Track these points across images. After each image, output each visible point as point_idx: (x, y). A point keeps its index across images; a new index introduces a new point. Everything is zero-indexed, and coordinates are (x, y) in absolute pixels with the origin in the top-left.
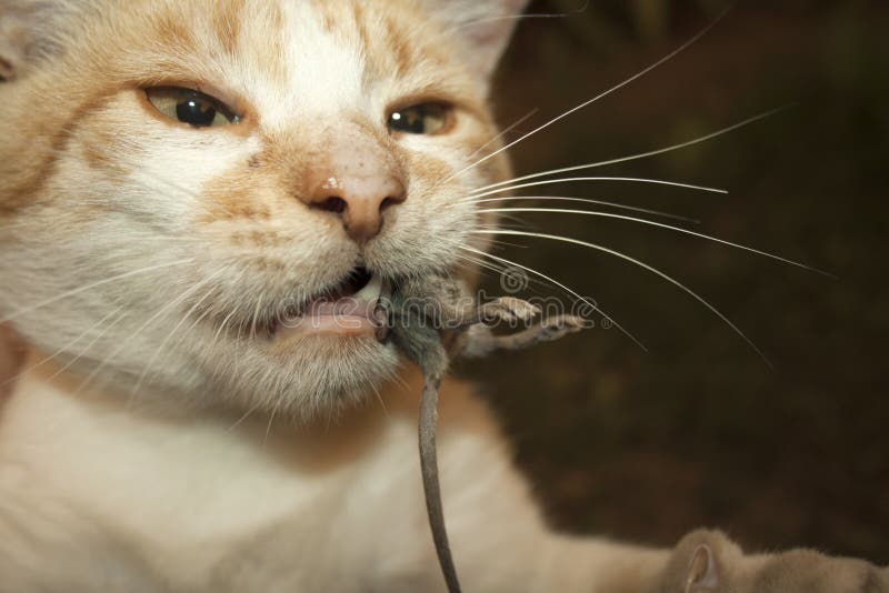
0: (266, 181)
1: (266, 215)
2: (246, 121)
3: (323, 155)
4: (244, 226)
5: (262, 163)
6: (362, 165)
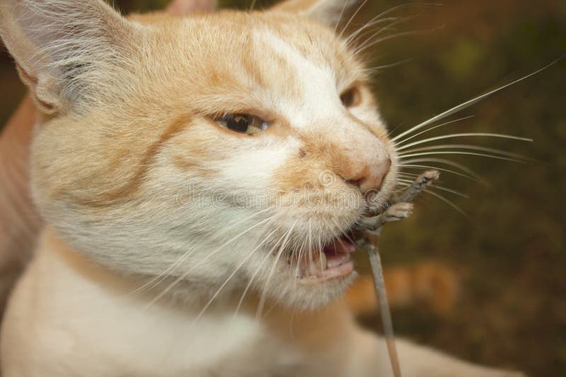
0: (316, 165)
1: (321, 187)
5: (308, 154)
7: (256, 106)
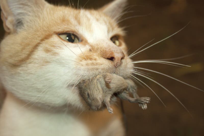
1: (96, 60)
2: (84, 42)
3: (109, 48)
4: (89, 62)
6: (117, 50)
7: (76, 31)
